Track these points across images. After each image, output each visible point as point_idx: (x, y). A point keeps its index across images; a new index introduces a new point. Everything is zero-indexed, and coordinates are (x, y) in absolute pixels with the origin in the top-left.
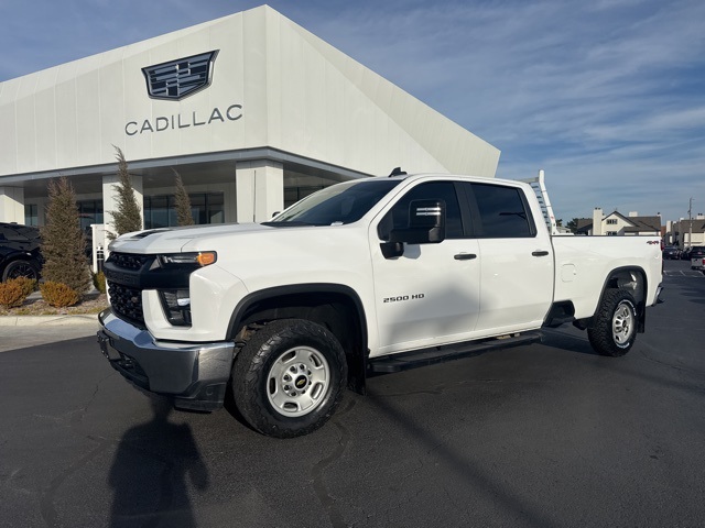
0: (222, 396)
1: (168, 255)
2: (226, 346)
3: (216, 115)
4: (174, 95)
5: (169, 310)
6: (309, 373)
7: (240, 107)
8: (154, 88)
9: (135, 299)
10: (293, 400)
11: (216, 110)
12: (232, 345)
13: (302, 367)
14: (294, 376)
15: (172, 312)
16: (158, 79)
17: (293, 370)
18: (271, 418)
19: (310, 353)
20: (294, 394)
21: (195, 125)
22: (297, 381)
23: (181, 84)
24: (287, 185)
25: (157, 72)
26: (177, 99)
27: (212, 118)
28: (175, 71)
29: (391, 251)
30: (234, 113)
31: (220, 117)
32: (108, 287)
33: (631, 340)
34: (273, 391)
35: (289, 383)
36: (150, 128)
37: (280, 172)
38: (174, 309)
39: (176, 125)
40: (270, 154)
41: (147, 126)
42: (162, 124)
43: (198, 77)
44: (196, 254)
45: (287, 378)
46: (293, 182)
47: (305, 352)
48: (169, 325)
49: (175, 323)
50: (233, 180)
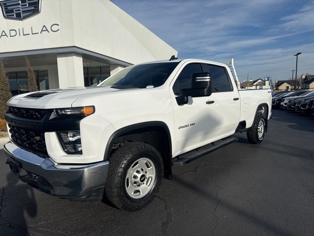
0: (102, 194)
1: (62, 109)
2: (104, 164)
3: (44, 29)
4: (19, 17)
5: (64, 144)
6: (146, 172)
7: (58, 25)
8: (6, 13)
9: (38, 138)
10: (138, 188)
11: (44, 26)
12: (107, 163)
13: (142, 170)
14: (139, 176)
15: (67, 146)
16: (9, 8)
17: (138, 172)
18: (129, 202)
19: (146, 161)
20: (139, 186)
21: (32, 34)
22: (141, 178)
23: (22, 11)
24: (85, 66)
25: (8, 4)
26: (21, 19)
27: (42, 31)
28: (19, 4)
29: (181, 101)
30: (55, 28)
31: (47, 30)
32: (9, 129)
33: (263, 136)
34: (128, 186)
35: (136, 180)
36: (6, 35)
37: (81, 59)
38: (67, 143)
39: (22, 34)
40: (75, 50)
41: (4, 34)
42: (13, 33)
43: (33, 8)
44: (82, 108)
45: (135, 177)
46: (88, 64)
47: (143, 161)
48: (65, 154)
49: (68, 153)
50: (55, 63)
